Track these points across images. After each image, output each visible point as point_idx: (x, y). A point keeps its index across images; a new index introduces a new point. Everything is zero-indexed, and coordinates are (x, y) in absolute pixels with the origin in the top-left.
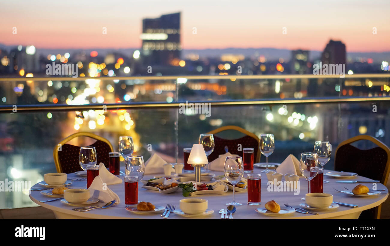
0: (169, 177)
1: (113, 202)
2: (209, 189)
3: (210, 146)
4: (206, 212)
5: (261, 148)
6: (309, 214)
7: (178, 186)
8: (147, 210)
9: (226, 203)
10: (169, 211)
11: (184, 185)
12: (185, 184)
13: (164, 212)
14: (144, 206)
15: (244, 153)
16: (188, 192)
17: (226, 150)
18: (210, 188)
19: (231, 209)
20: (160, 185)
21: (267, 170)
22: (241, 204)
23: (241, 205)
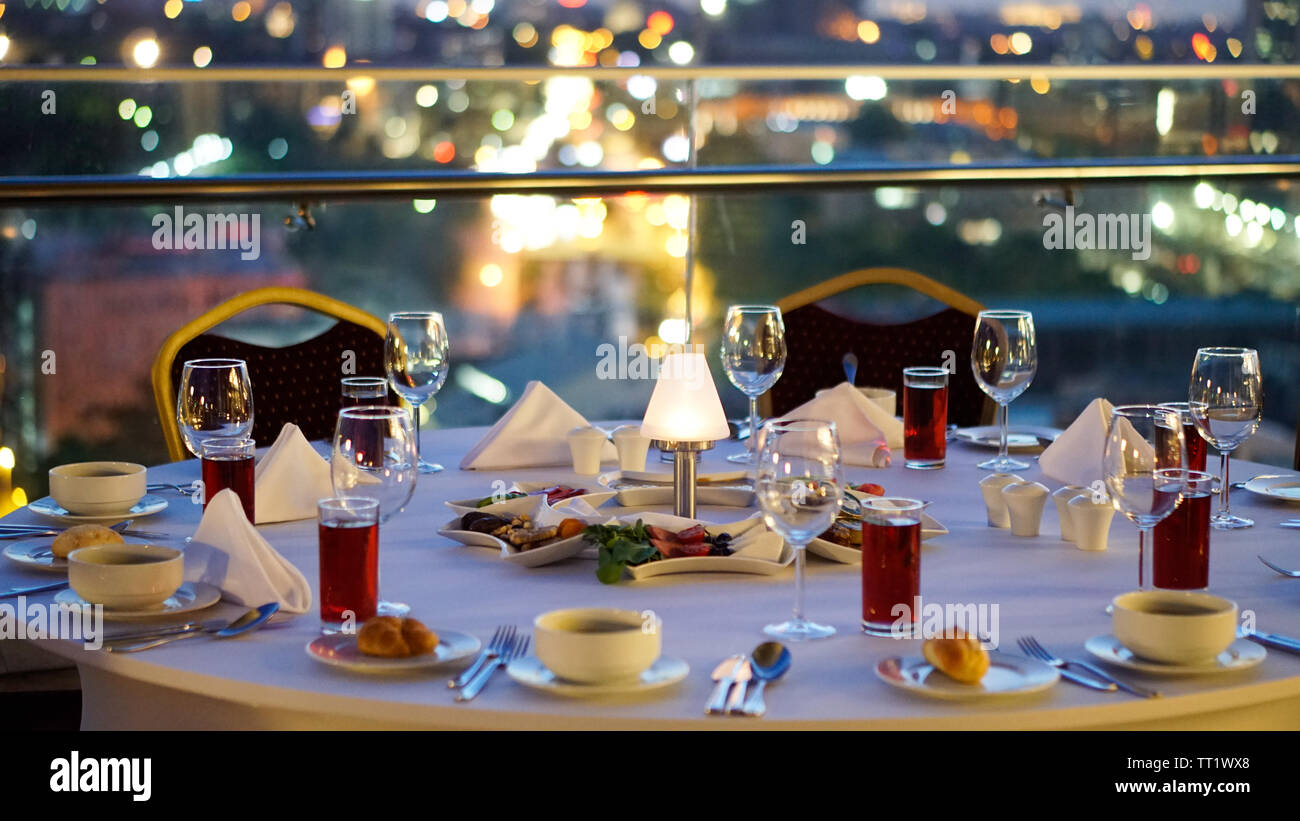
0: (576, 489)
1: (265, 609)
2: (712, 553)
3: (770, 357)
4: (654, 668)
5: (981, 367)
6: (1123, 695)
7: (581, 535)
8: (399, 656)
9: (769, 622)
10: (497, 661)
11: (610, 531)
12: (613, 528)
13: (473, 663)
14: (387, 637)
15: (909, 389)
16: (620, 563)
17: (846, 370)
18: (721, 545)
19: (769, 659)
20: (515, 527)
21: (1004, 457)
22: (830, 630)
23: (830, 637)
